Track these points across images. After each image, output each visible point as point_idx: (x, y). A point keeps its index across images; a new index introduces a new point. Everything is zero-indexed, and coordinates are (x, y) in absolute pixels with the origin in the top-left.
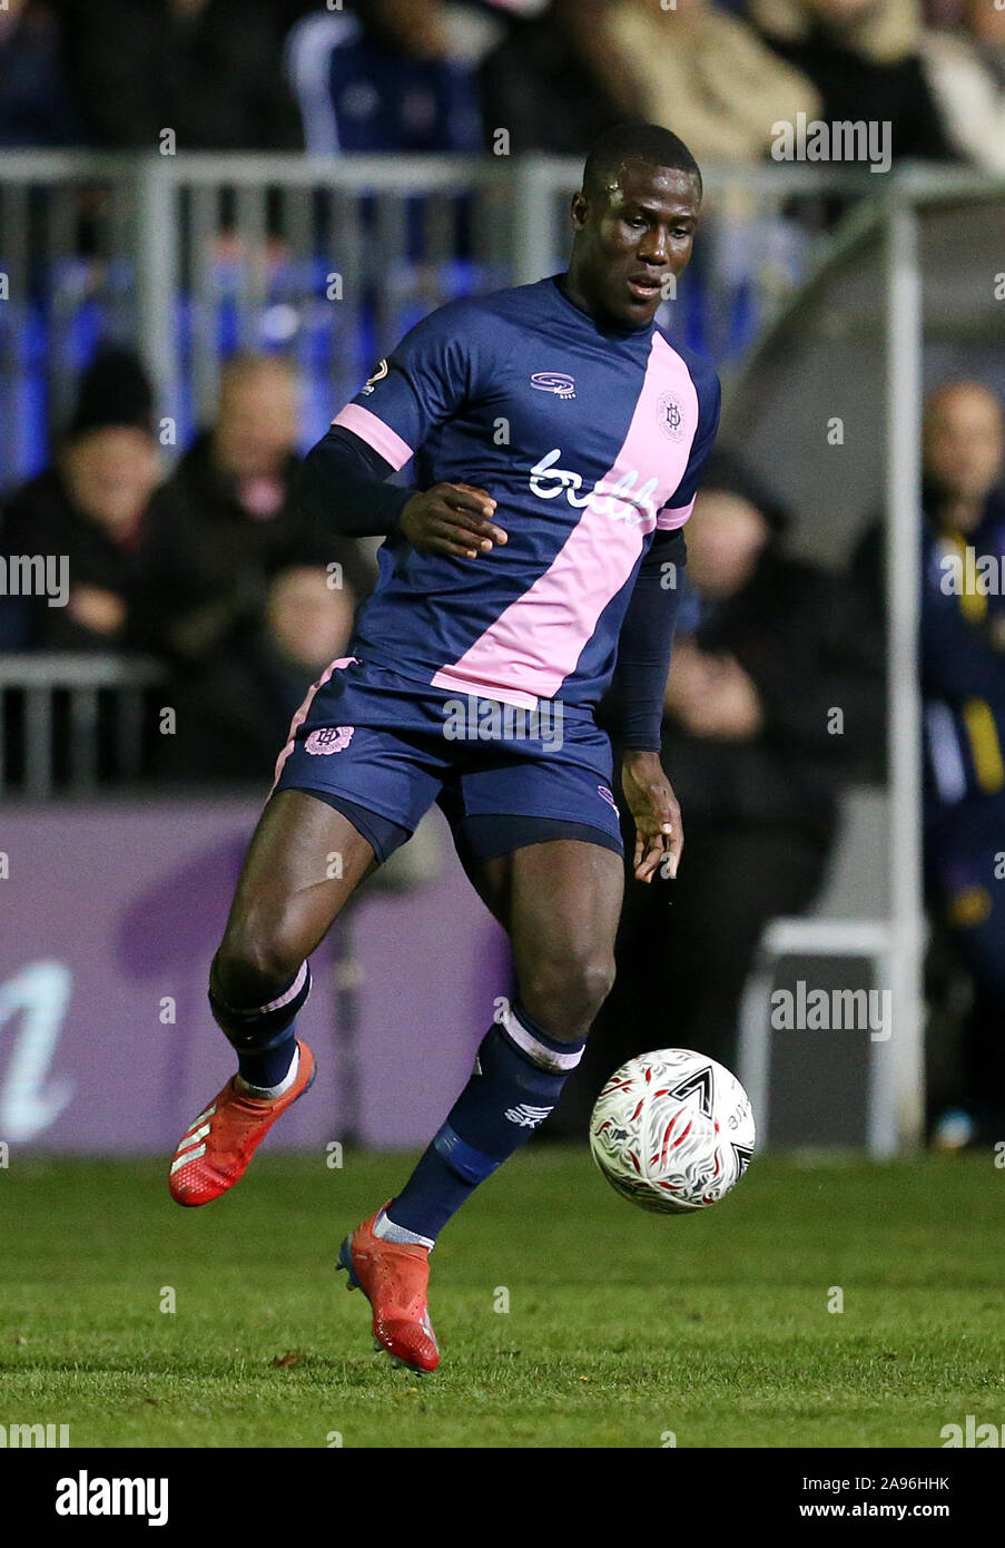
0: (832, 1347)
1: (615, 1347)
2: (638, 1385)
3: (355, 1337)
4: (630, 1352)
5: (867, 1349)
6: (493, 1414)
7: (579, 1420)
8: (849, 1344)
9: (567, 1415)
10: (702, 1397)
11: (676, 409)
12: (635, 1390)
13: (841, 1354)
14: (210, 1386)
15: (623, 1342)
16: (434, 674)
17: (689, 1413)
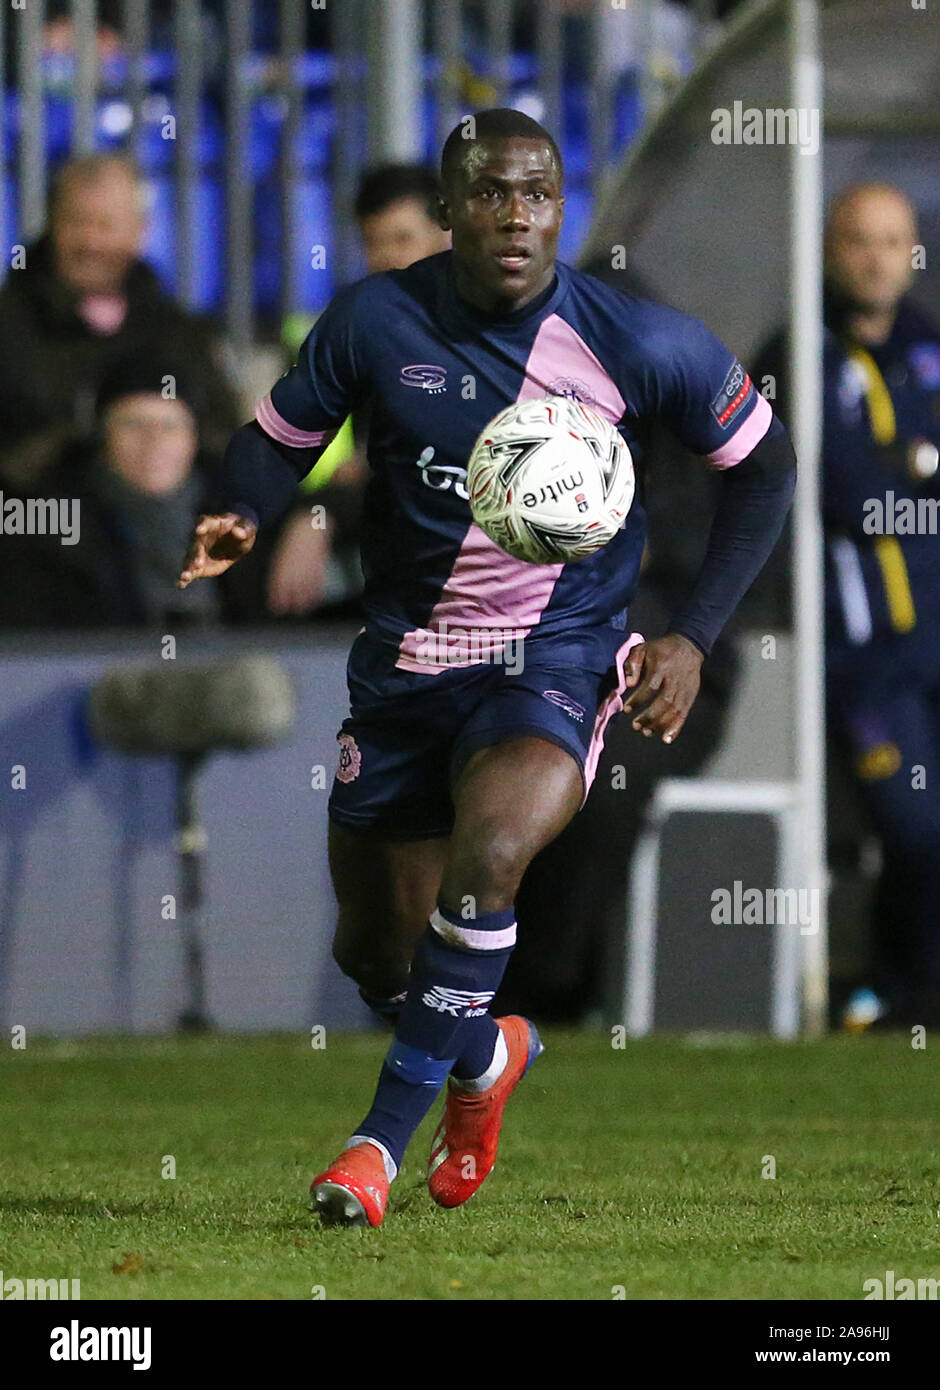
1: (491, 1250)
8: (747, 1243)
15: (498, 1245)
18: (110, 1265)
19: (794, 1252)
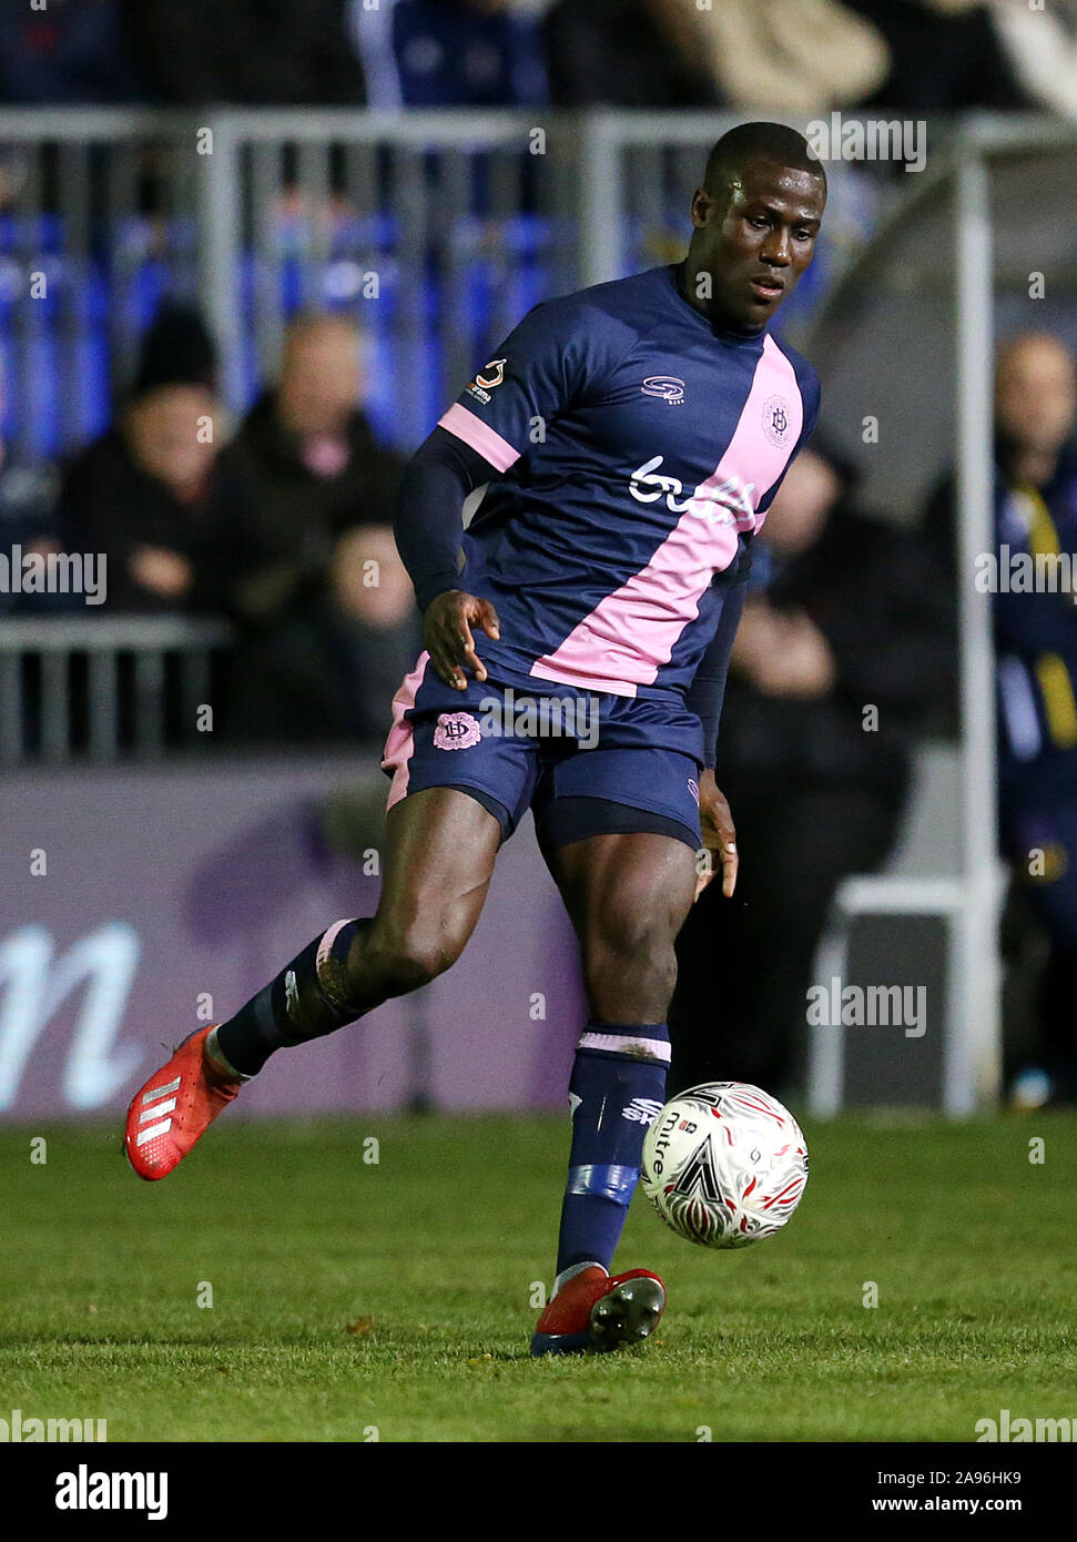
0: (911, 1308)
1: (692, 1311)
2: (714, 1349)
3: (429, 1302)
4: (706, 1315)
5: (946, 1311)
6: (568, 1379)
7: (654, 1384)
8: (926, 1304)
9: (642, 1380)
10: (778, 1359)
11: (782, 414)
12: (711, 1354)
13: (918, 1316)
14: (281, 1354)
15: (699, 1306)
16: (532, 664)
17: (765, 1377)
18: (343, 1326)
19: (968, 1312)
